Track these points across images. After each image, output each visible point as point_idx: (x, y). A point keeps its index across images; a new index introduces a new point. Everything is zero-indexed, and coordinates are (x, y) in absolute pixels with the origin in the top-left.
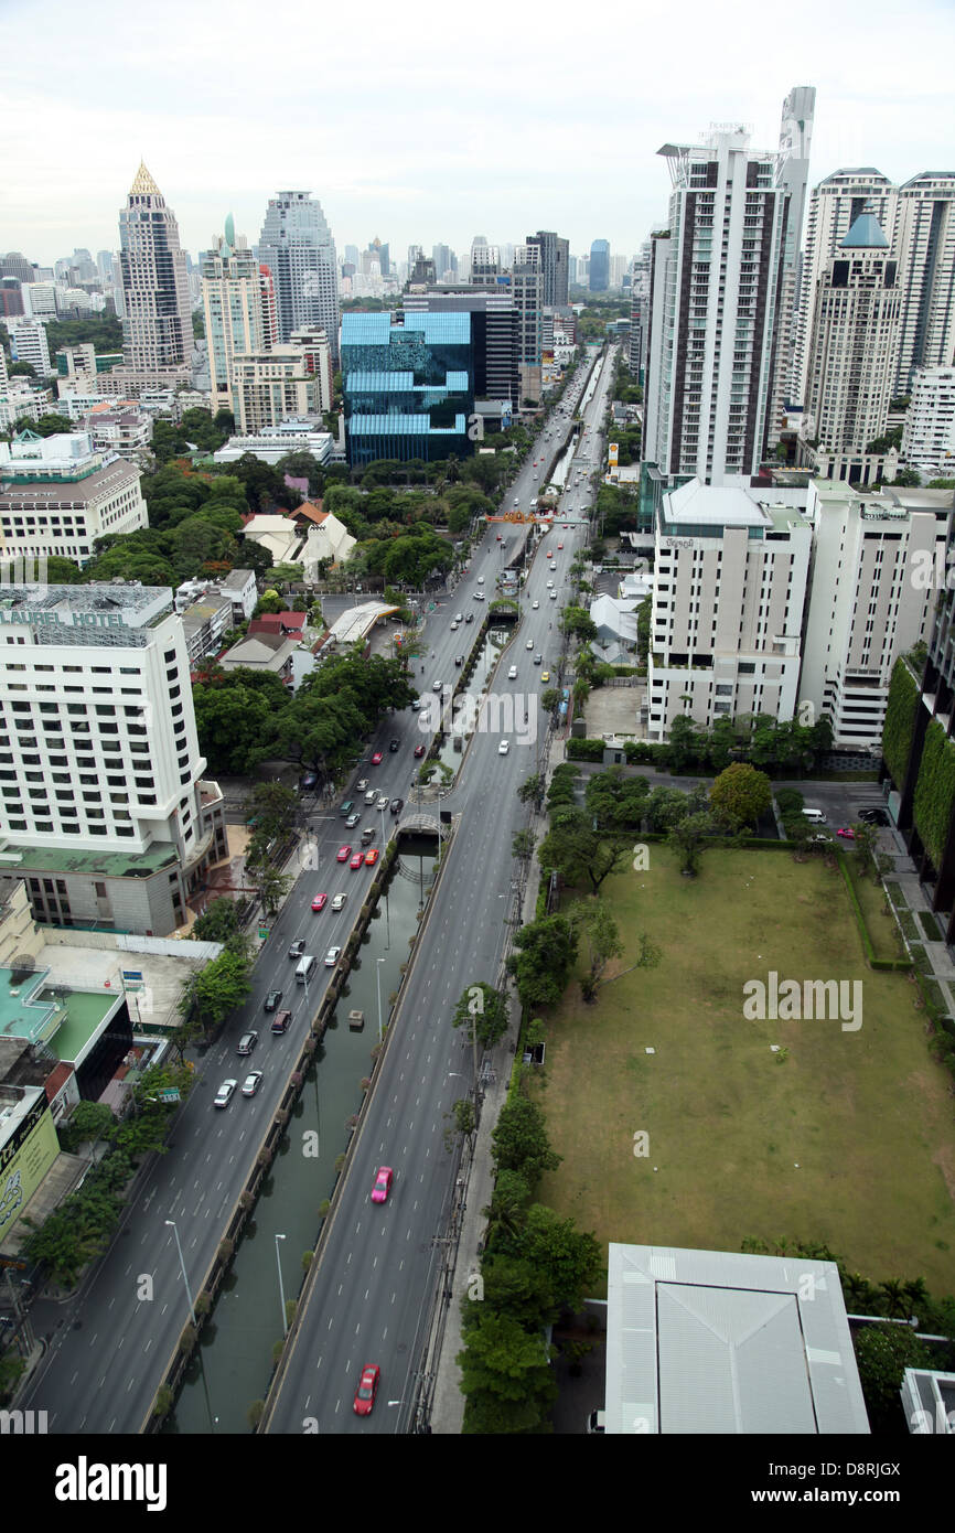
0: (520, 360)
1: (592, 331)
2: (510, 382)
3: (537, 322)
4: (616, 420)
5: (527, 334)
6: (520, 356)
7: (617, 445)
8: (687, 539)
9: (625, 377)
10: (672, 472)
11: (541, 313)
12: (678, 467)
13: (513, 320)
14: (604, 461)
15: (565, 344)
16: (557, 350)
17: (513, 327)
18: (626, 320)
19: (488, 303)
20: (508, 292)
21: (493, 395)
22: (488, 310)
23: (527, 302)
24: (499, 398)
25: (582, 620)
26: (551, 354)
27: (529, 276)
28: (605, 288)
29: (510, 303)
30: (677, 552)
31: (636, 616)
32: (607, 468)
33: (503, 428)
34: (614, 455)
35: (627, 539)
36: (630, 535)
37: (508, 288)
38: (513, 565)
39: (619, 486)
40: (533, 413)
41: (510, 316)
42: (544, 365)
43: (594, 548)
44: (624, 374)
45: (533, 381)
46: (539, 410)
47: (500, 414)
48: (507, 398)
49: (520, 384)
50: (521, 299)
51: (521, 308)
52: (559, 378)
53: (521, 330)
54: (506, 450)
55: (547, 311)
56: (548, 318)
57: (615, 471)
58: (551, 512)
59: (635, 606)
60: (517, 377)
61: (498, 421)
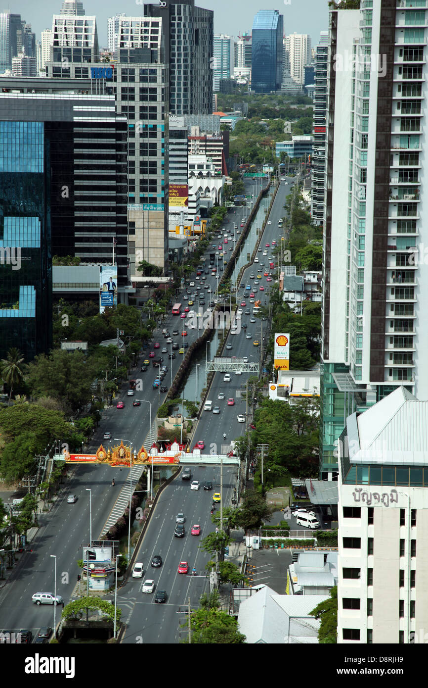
0: (132, 200)
1: (254, 155)
2: (113, 235)
3: (159, 140)
4: (287, 296)
5: (141, 158)
6: (130, 194)
7: (288, 336)
8: (387, 489)
9: (304, 227)
10: (372, 379)
11: (166, 126)
12: (382, 370)
13: (118, 137)
14: (267, 363)
15: (209, 175)
16: (195, 183)
17: (118, 147)
18: (307, 138)
19: (76, 108)
20: (109, 91)
21: (87, 255)
22: (76, 119)
23: (142, 108)
24: (95, 260)
25: (223, 632)
26: (183, 192)
27: (144, 66)
28: (278, 87)
29: (112, 109)
30: (371, 511)
31: (317, 624)
32: (270, 373)
33: (102, 309)
34: (282, 353)
35: (302, 491)
36: (308, 482)
37: (109, 84)
38: (109, 536)
39: (291, 403)
40: (152, 284)
41: (113, 131)
42: (172, 208)
43: (248, 505)
44: (302, 223)
45: (152, 233)
46: (164, 279)
47: (97, 285)
48: (109, 260)
49: (130, 238)
50: (132, 103)
51: (132, 117)
52: (197, 229)
53: (132, 153)
54: (105, 344)
55: (177, 122)
56: (181, 134)
57: (285, 381)
58: (175, 446)
59: (315, 606)
60: (125, 228)
61: (95, 297)
